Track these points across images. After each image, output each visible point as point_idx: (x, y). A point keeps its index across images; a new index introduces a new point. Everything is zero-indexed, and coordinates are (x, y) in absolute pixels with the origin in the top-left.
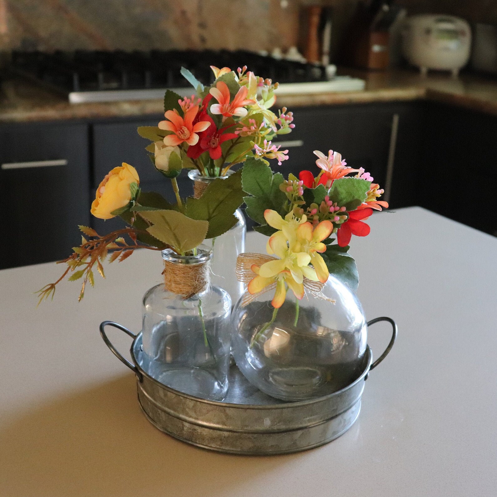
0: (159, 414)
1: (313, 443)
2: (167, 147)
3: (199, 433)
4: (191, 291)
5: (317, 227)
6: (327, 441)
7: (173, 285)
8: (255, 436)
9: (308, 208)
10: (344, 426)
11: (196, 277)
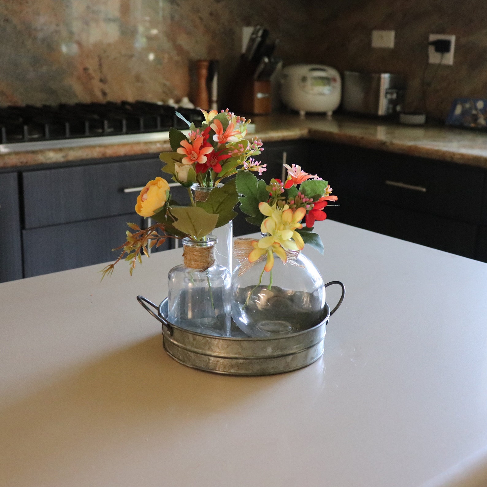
0: (189, 355)
1: (300, 365)
2: (185, 166)
3: (221, 364)
4: (206, 265)
5: (296, 212)
6: (308, 364)
7: (193, 263)
8: (262, 360)
9: (288, 201)
10: (317, 355)
11: (209, 256)
